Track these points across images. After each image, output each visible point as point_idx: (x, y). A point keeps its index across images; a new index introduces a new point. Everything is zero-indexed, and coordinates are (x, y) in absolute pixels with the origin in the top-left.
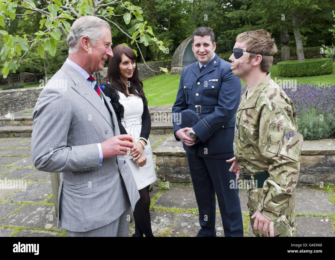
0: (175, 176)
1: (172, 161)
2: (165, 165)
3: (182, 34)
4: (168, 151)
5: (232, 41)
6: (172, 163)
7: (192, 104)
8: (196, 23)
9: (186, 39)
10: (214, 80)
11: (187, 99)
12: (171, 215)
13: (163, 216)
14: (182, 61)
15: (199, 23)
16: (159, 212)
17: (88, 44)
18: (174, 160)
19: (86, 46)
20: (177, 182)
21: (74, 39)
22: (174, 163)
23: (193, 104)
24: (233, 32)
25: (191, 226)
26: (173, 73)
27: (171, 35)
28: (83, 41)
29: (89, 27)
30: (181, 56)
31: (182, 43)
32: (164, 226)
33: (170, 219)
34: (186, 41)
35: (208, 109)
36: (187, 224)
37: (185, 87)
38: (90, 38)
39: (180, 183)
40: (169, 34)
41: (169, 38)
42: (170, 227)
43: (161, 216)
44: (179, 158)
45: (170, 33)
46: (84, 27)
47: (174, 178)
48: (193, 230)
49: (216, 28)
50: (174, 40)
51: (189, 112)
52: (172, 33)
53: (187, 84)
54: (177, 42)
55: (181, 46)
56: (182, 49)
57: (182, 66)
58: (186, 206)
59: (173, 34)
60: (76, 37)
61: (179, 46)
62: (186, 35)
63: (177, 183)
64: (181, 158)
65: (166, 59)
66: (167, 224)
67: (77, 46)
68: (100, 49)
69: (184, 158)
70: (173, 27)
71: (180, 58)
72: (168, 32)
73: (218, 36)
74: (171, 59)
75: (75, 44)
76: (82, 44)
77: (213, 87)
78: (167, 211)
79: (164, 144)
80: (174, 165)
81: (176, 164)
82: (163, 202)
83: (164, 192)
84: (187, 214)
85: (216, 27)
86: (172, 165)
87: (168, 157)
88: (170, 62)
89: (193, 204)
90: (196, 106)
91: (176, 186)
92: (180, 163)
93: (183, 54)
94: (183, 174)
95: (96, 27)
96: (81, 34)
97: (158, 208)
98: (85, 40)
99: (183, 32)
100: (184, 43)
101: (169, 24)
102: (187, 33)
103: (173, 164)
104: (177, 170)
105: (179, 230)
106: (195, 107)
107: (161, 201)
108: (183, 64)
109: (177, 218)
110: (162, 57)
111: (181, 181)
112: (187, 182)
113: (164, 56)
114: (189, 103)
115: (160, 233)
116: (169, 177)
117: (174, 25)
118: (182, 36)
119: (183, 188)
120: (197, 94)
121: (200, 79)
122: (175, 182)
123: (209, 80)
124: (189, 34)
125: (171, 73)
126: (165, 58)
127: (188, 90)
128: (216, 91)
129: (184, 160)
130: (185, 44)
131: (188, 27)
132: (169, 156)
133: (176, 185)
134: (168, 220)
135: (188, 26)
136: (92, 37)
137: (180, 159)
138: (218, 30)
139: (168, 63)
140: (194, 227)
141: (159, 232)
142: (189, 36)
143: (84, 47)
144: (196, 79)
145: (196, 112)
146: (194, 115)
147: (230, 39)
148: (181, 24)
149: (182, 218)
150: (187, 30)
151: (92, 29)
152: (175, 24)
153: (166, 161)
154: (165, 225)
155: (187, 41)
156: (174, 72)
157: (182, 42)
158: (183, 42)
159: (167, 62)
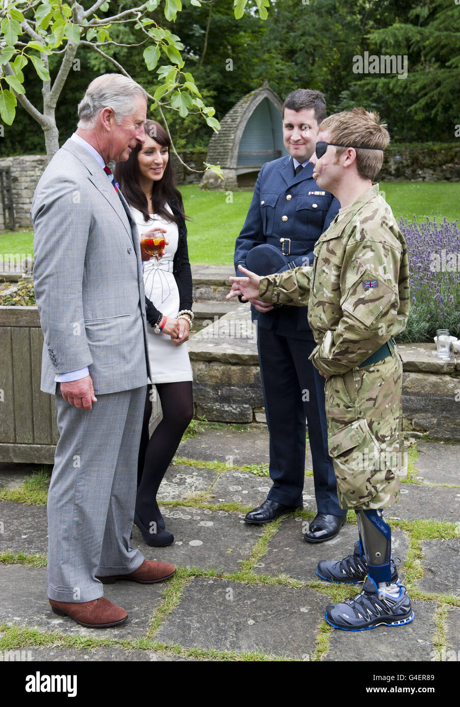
0: (217, 406)
1: (213, 373)
2: (197, 382)
3: (241, 75)
4: (204, 351)
5: (381, 106)
6: (212, 377)
7: (274, 235)
8: (281, 45)
9: (253, 92)
10: (317, 193)
11: (264, 225)
12: (208, 473)
13: (191, 474)
14: (236, 153)
15: (291, 47)
16: (183, 467)
17: (112, 120)
18: (217, 370)
19: (107, 122)
20: (221, 419)
21: (92, 109)
22: (218, 377)
23: (277, 236)
24: (380, 85)
25: (249, 492)
26: (209, 186)
27: (208, 76)
28: (104, 115)
29: (116, 95)
30: (234, 139)
31: (239, 103)
32: (193, 488)
33: (205, 479)
34: (252, 97)
35: (303, 247)
36: (240, 488)
37: (263, 202)
38: (116, 111)
39: (227, 423)
40: (204, 74)
41: (204, 84)
42: (206, 490)
43: (187, 474)
44: (229, 367)
45: (206, 72)
46: (109, 92)
47: (213, 411)
48: (253, 497)
49: (339, 64)
50: (215, 93)
51: (267, 248)
52: (212, 71)
53: (267, 197)
54: (224, 98)
55: (236, 112)
56: (238, 120)
57: (235, 166)
58: (239, 461)
59: (214, 76)
60: (94, 106)
61: (231, 112)
62: (252, 79)
63: (221, 424)
64: (233, 368)
65: (191, 145)
66: (201, 486)
67: (95, 120)
68: (127, 130)
69: (240, 367)
70: (215, 53)
71: (231, 144)
72: (202, 68)
73: (344, 90)
74: (206, 145)
75: (92, 116)
76: (102, 120)
77: (315, 206)
78: (198, 467)
79: (195, 338)
80: (217, 382)
81: (221, 380)
82: (189, 452)
83: (192, 436)
84: (241, 473)
85: (339, 60)
86: (212, 382)
87: (204, 364)
88: (203, 153)
89: (255, 459)
90: (282, 240)
91: (216, 429)
92: (229, 377)
93: (240, 133)
94: (235, 402)
95: (126, 95)
96: (104, 104)
97: (180, 461)
98: (107, 114)
99: (243, 71)
100: (246, 102)
101: (206, 44)
102: (254, 75)
103: (214, 380)
104: (222, 392)
105: (225, 496)
106: (279, 241)
107: (186, 452)
108: (239, 163)
109: (220, 478)
110: (180, 137)
111: (230, 417)
112: (242, 421)
113: (185, 134)
114: (269, 232)
115: (185, 499)
116: (203, 409)
117: (218, 49)
118: (241, 82)
119: (233, 433)
120: (285, 218)
121: (293, 190)
122: (216, 419)
123: (310, 193)
124: (259, 77)
125: (202, 184)
126: (187, 143)
127: (268, 208)
128: (321, 213)
129: (238, 371)
130: (249, 106)
131: (257, 57)
132: (206, 361)
133: (218, 427)
134: (201, 481)
135: (260, 53)
136: (119, 111)
137: (230, 369)
138: (345, 69)
139: (195, 156)
140: (256, 493)
141: (183, 496)
142: (261, 85)
143: (105, 124)
144: (285, 188)
145: (281, 251)
146: (275, 254)
147: (375, 101)
148: (238, 46)
149: (230, 479)
150: (256, 64)
151: (121, 98)
152: (221, 44)
153: (199, 372)
154: (196, 487)
155: (254, 99)
156: (212, 184)
157: (238, 99)
158: (242, 101)
159: (192, 153)
